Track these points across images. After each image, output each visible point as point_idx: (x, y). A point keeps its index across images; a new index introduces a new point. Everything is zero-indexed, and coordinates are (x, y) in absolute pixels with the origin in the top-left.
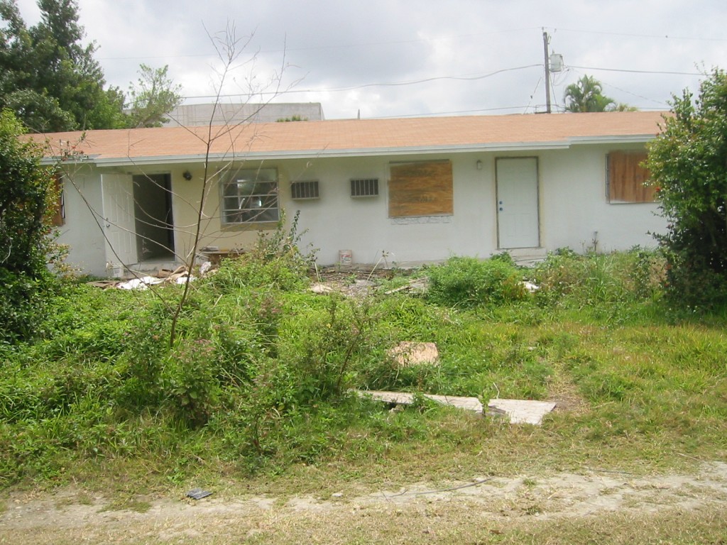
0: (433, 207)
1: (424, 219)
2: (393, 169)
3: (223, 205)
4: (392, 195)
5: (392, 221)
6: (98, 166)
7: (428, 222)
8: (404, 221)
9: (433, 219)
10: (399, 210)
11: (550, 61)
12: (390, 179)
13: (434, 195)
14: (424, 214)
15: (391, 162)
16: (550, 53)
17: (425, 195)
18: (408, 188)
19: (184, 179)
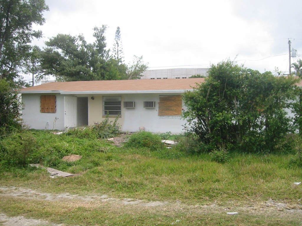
0: (174, 113)
1: (171, 117)
2: (160, 98)
3: (104, 109)
4: (159, 108)
5: (159, 117)
6: (61, 94)
7: (172, 118)
8: (164, 117)
9: (174, 117)
10: (162, 113)
11: (291, 53)
12: (159, 101)
13: (175, 108)
14: (171, 115)
15: (160, 96)
16: (291, 49)
17: (172, 108)
18: (165, 105)
19: (91, 99)
